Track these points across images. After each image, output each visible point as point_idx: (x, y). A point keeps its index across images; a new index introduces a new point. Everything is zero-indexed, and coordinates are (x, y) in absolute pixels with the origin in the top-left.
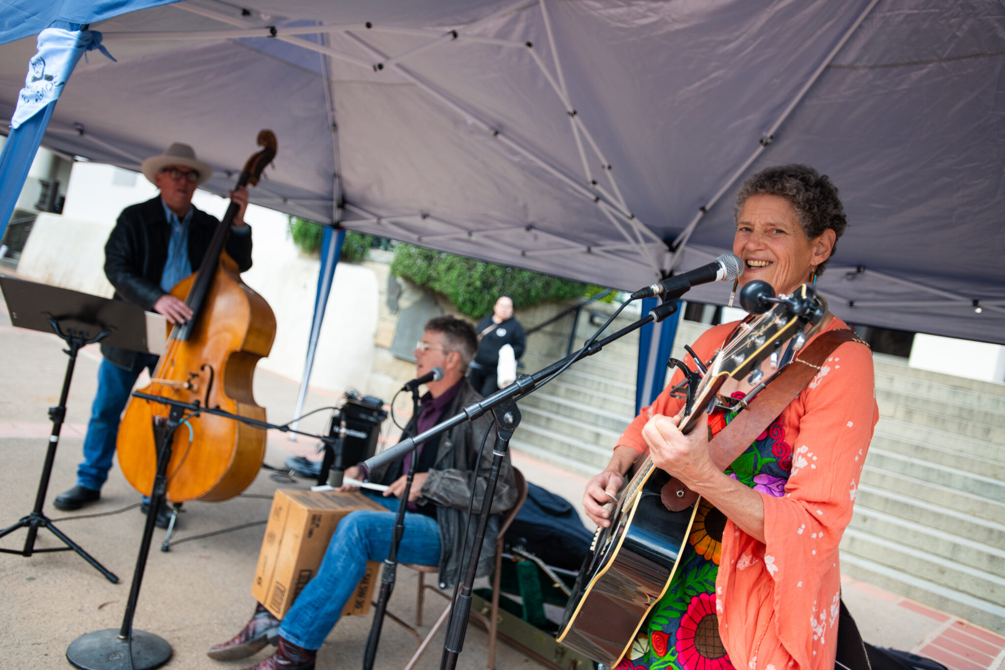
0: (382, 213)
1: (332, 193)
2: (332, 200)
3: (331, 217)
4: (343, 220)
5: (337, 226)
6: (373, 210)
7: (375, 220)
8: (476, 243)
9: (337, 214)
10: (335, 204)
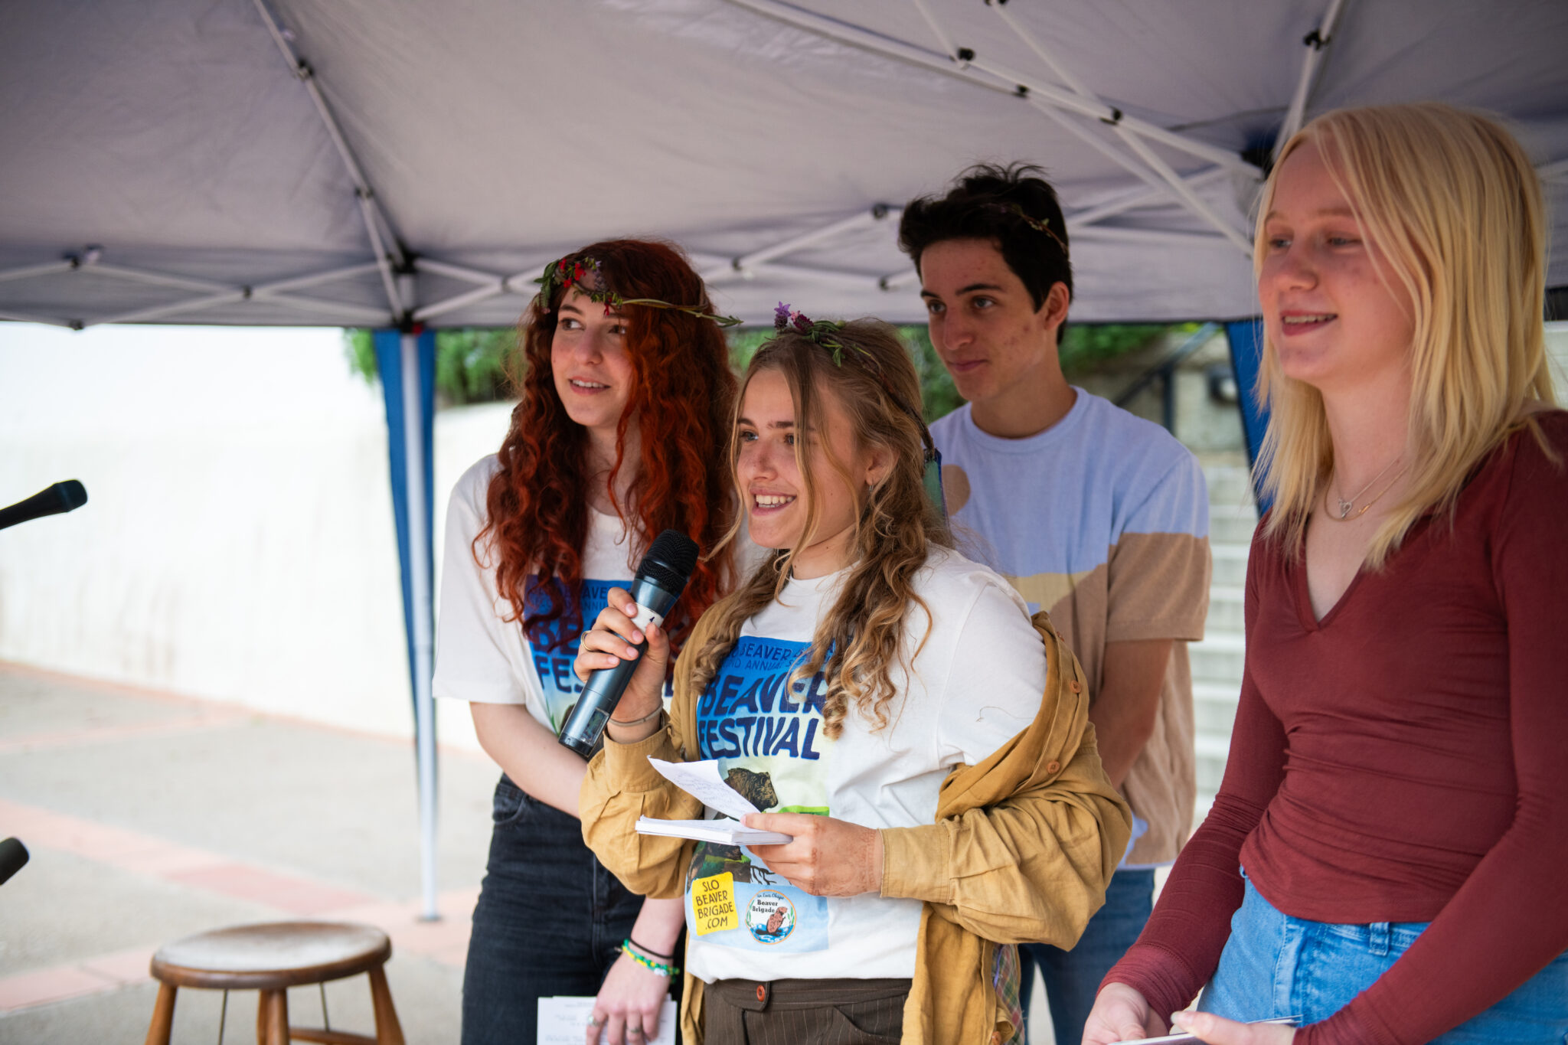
0: (505, 261)
1: (365, 239)
2: (372, 259)
3: (387, 306)
4: (419, 306)
5: (407, 324)
6: (484, 260)
7: (494, 285)
8: (759, 284)
9: (401, 294)
10: (384, 266)
